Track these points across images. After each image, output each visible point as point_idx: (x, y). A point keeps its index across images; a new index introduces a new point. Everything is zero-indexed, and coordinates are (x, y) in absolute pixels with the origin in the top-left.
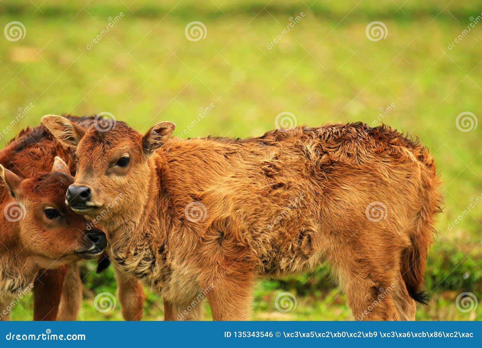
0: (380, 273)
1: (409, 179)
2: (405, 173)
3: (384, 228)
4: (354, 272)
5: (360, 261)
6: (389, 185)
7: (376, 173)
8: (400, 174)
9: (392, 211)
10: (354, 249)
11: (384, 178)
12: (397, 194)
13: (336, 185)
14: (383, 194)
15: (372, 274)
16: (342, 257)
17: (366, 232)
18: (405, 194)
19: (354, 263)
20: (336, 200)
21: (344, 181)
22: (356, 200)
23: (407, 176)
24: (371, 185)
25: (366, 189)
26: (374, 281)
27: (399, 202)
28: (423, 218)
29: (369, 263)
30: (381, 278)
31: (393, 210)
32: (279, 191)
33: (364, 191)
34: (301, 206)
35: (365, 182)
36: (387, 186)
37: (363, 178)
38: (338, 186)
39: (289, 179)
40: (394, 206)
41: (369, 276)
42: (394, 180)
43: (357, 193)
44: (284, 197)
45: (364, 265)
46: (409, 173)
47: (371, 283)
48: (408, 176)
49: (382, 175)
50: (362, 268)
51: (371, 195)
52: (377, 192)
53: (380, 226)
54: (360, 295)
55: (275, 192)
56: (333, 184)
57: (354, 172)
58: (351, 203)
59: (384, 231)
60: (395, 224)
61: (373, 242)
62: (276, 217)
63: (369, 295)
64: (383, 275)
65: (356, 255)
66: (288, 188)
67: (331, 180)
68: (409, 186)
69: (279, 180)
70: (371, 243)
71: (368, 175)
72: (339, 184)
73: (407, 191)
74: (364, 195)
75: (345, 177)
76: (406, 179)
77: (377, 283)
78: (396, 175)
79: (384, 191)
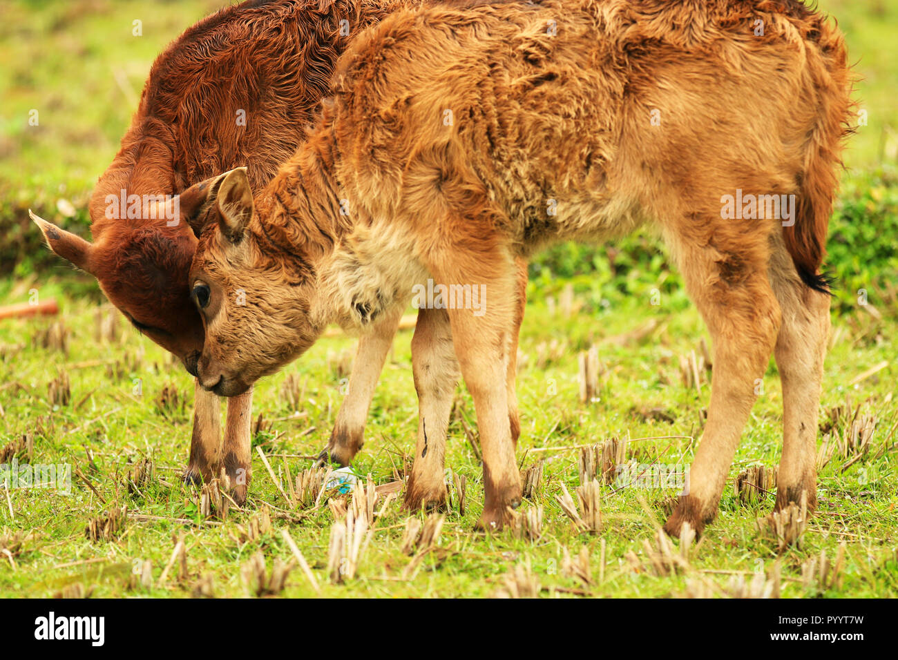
0: (728, 238)
1: (781, 73)
2: (775, 62)
3: (735, 158)
4: (685, 235)
5: (692, 216)
6: (741, 82)
7: (717, 60)
8: (765, 64)
9: (750, 129)
10: (683, 195)
11: (731, 70)
12: (759, 98)
13: (647, 79)
14: (731, 99)
15: (715, 239)
16: (665, 209)
17: (701, 165)
18: (773, 99)
19: (683, 219)
20: (647, 107)
21: (662, 73)
22: (680, 106)
23: (777, 67)
24: (708, 82)
25: (698, 88)
26: (721, 252)
27: (762, 113)
28: (815, 142)
29: (709, 221)
30: (732, 246)
31: (752, 125)
32: (544, 87)
33: (696, 92)
34: (583, 114)
35: (696, 76)
36: (738, 84)
37: (695, 69)
38: (651, 82)
39: (562, 68)
40: (754, 120)
41: (711, 243)
42: (753, 73)
43: (683, 94)
44: (551, 99)
45: (700, 222)
46: (782, 62)
47: (714, 255)
48: (781, 67)
49: (728, 65)
50: (697, 228)
51: (709, 99)
52: (719, 95)
53: (727, 154)
54: (698, 275)
55: (537, 90)
56: (641, 77)
57: (680, 59)
58: (672, 112)
59: (736, 163)
60: (755, 150)
61: (714, 184)
62: (535, 133)
63: (715, 277)
64: (735, 241)
65: (684, 205)
66: (563, 84)
67: (637, 71)
68: (781, 85)
69: (546, 68)
70: (710, 185)
71: (704, 64)
72: (653, 79)
73: (777, 92)
74: (694, 97)
75: (664, 66)
76: (775, 73)
77: (727, 255)
78: (757, 65)
79: (732, 92)
